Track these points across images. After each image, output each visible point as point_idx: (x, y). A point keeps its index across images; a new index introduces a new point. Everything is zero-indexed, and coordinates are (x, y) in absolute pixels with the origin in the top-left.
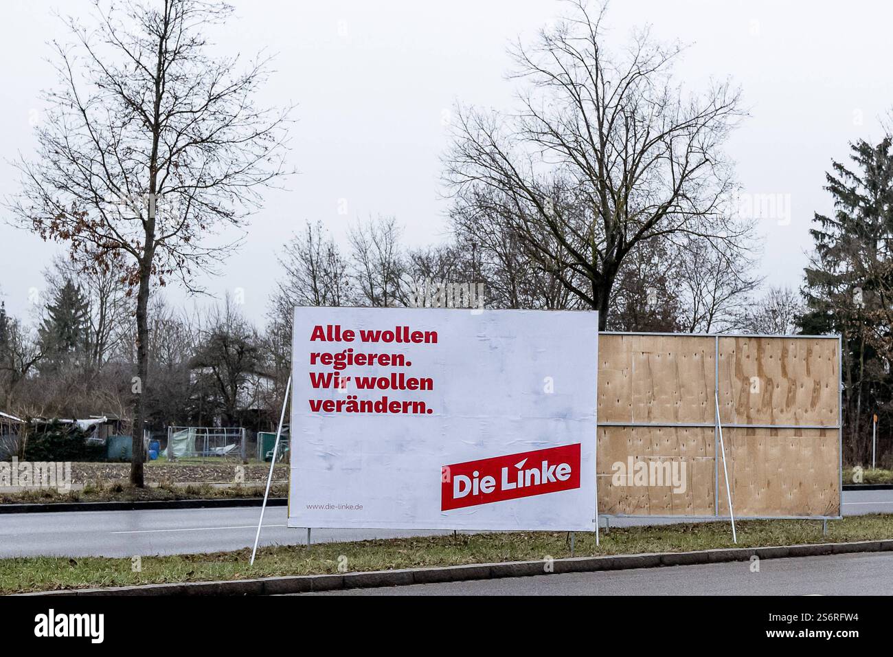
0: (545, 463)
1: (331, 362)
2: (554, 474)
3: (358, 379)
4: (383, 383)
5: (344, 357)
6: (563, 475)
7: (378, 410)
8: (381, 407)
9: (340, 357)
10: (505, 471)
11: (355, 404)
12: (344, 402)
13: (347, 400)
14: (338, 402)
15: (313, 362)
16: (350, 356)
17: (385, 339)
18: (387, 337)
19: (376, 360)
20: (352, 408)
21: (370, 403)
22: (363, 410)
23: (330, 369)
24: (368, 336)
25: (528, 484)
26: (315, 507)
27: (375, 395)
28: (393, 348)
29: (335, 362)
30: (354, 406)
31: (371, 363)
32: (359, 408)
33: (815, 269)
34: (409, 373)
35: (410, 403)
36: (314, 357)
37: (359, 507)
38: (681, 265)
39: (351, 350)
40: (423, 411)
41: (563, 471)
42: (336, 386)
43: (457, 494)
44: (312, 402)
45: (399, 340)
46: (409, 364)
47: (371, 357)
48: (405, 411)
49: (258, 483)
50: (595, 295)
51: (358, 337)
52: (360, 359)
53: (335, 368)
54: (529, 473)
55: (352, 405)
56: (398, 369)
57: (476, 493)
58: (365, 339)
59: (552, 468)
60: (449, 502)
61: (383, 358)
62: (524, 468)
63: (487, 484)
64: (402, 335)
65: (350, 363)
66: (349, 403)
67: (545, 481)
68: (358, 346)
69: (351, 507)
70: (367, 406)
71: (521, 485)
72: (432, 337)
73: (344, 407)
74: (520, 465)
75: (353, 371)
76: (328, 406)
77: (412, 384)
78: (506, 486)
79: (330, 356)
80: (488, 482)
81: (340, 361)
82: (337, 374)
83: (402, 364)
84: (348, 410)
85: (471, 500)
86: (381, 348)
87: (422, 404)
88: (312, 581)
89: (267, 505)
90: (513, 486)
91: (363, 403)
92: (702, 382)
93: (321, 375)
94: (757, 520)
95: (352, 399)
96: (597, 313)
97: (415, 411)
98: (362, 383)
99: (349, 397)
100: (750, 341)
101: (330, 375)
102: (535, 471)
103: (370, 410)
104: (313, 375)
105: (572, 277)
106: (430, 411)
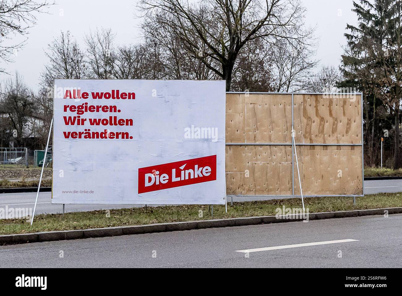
0: (196, 166)
1: (76, 110)
2: (202, 172)
3: (90, 120)
4: (105, 122)
5: (83, 108)
6: (206, 173)
7: (102, 137)
8: (104, 135)
9: (80, 107)
10: (174, 171)
11: (89, 134)
12: (83, 133)
13: (85, 132)
14: (80, 133)
15: (65, 110)
16: (86, 107)
17: (106, 97)
18: (107, 96)
19: (100, 109)
20: (87, 136)
21: (97, 133)
22: (93, 137)
23: (75, 114)
24: (96, 96)
25: (187, 178)
26: (67, 192)
27: (100, 128)
28: (110, 102)
29: (78, 111)
30: (88, 135)
31: (98, 111)
32: (91, 136)
33: (347, 56)
34: (119, 116)
35: (120, 133)
36: (65, 108)
37: (92, 192)
38: (272, 54)
39: (86, 104)
40: (127, 138)
41: (206, 171)
42: (78, 124)
43: (147, 184)
44: (65, 133)
45: (114, 98)
46: (119, 111)
47: (98, 107)
48: (117, 137)
49: (35, 179)
50: (224, 71)
51: (90, 96)
52: (92, 109)
53: (78, 113)
54: (187, 172)
55: (87, 134)
56: (113, 114)
57: (158, 183)
58: (94, 97)
59: (200, 169)
60: (142, 189)
61: (105, 109)
62: (185, 169)
63: (164, 179)
64: (115, 95)
65: (86, 111)
66: (86, 133)
67: (196, 176)
68: (91, 101)
69: (87, 192)
70: (96, 135)
71: (183, 179)
72: (132, 96)
73: (83, 135)
74: (182, 168)
75: (87, 115)
76: (74, 135)
77: (121, 122)
78: (175, 179)
79: (75, 107)
80: (164, 177)
81: (81, 109)
82: (79, 117)
83: (115, 111)
84: (85, 137)
85: (155, 187)
86: (103, 102)
87: (127, 134)
88: (65, 234)
89: (40, 191)
90: (178, 179)
91: (93, 133)
92: (284, 120)
93: (70, 118)
94: (316, 197)
95: (87, 131)
96: (225, 81)
97: (123, 137)
98: (93, 122)
99: (86, 130)
100: (311, 97)
101: (75, 118)
102: (191, 171)
103: (98, 137)
104: (65, 118)
105: (211, 61)
106: (131, 138)
